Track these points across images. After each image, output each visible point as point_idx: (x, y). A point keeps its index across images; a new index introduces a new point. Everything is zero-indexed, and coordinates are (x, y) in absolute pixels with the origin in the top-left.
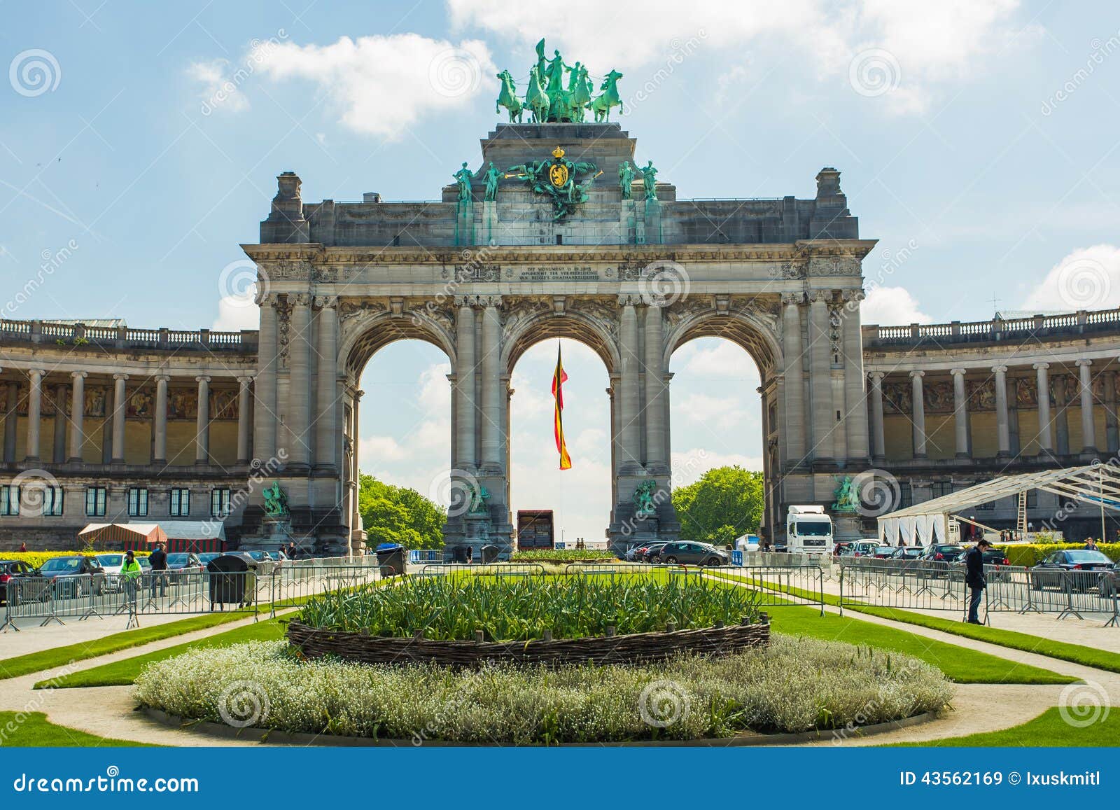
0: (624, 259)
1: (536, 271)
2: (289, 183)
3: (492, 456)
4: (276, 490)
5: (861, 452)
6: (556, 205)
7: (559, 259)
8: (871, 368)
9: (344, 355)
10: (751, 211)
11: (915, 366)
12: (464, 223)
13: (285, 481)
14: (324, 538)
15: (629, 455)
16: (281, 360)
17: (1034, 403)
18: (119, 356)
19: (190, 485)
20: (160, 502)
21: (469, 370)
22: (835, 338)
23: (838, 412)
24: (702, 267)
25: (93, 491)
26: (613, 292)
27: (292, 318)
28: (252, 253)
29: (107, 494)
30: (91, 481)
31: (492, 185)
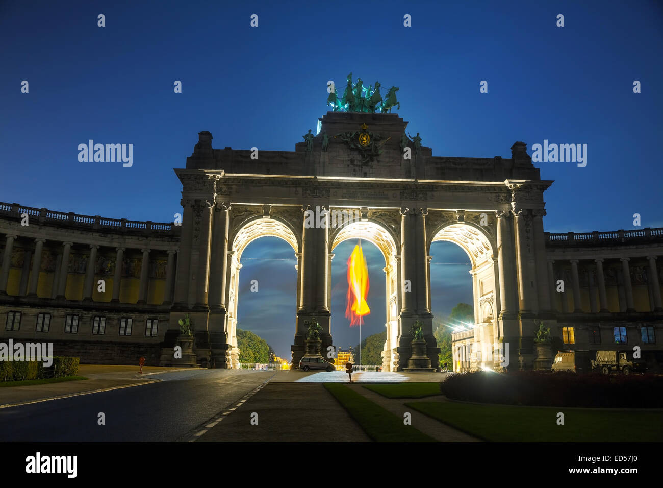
0: (404, 188)
1: (351, 192)
2: (205, 137)
4: (187, 320)
5: (547, 306)
6: (363, 156)
7: (365, 186)
10: (476, 164)
11: (574, 257)
12: (309, 164)
13: (193, 314)
14: (216, 352)
16: (195, 239)
18: (95, 234)
19: (133, 316)
22: (528, 238)
23: (532, 282)
24: (449, 194)
25: (70, 317)
26: (396, 207)
27: (203, 215)
29: (79, 319)
30: (69, 311)
31: (326, 142)
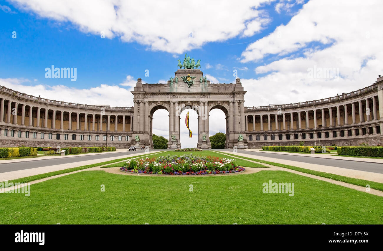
0: (201, 94)
1: (185, 96)
2: (140, 80)
3: (177, 130)
4: (137, 136)
5: (244, 130)
6: (188, 84)
7: (189, 94)
8: (245, 115)
9: (149, 112)
10: (224, 86)
11: (254, 114)
12: (172, 88)
13: (139, 135)
14: (146, 145)
15: (202, 130)
16: (138, 113)
17: (275, 121)
18: (109, 112)
19: (122, 135)
20: (116, 138)
21: (172, 115)
22: (239, 109)
23: (240, 122)
24: (215, 96)
25: (104, 136)
26: (198, 100)
27: (140, 105)
28: (133, 93)
29: (107, 136)
30: (104, 134)
31: (177, 81)
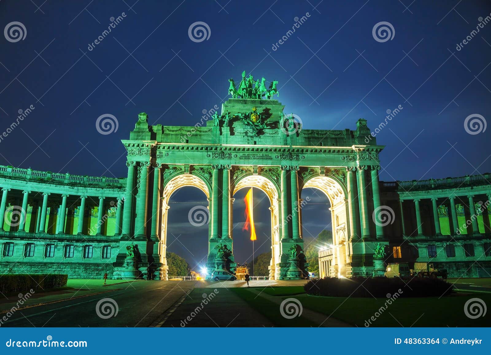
0: (283, 151)
1: (246, 155)
2: (143, 117)
4: (132, 247)
6: (254, 129)
7: (256, 151)
10: (333, 134)
12: (216, 135)
13: (136, 242)
19: (93, 244)
24: (314, 155)
26: (278, 165)
27: (142, 172)
28: (126, 144)
29: (55, 247)
30: (48, 241)
31: (228, 120)
